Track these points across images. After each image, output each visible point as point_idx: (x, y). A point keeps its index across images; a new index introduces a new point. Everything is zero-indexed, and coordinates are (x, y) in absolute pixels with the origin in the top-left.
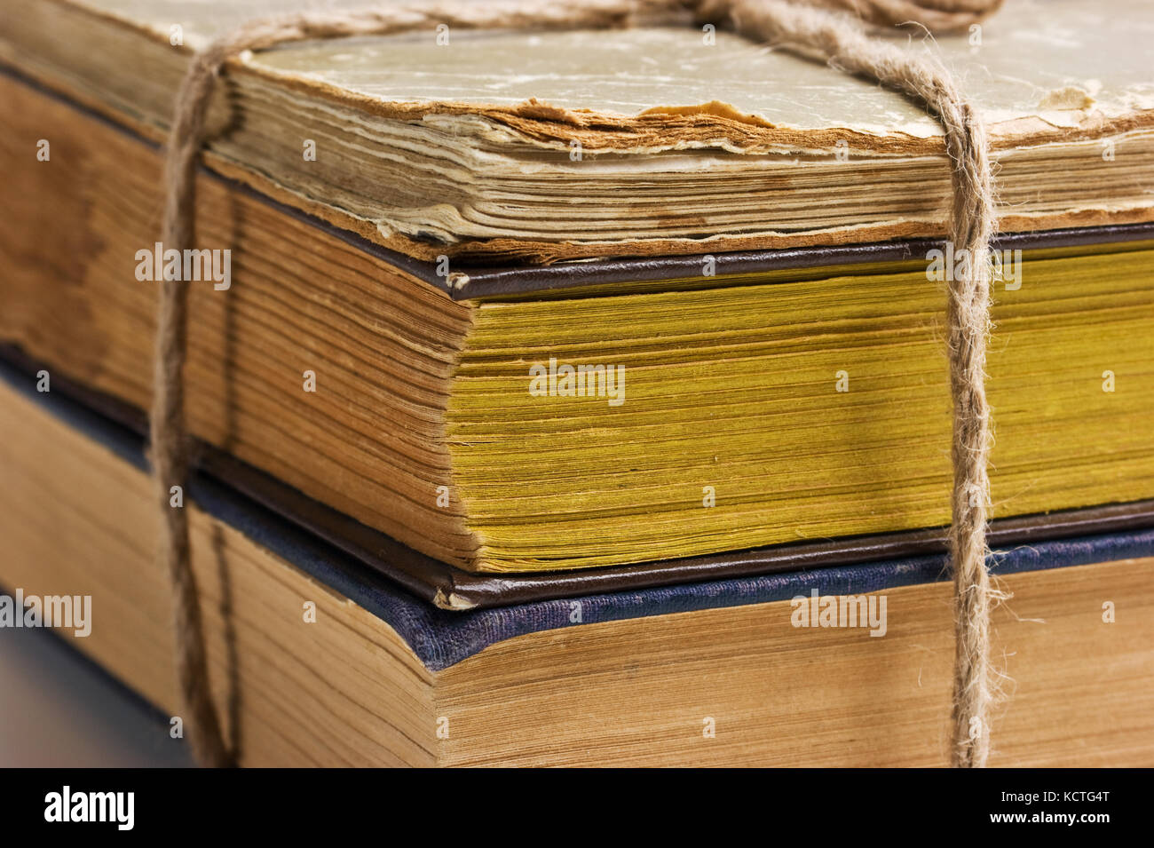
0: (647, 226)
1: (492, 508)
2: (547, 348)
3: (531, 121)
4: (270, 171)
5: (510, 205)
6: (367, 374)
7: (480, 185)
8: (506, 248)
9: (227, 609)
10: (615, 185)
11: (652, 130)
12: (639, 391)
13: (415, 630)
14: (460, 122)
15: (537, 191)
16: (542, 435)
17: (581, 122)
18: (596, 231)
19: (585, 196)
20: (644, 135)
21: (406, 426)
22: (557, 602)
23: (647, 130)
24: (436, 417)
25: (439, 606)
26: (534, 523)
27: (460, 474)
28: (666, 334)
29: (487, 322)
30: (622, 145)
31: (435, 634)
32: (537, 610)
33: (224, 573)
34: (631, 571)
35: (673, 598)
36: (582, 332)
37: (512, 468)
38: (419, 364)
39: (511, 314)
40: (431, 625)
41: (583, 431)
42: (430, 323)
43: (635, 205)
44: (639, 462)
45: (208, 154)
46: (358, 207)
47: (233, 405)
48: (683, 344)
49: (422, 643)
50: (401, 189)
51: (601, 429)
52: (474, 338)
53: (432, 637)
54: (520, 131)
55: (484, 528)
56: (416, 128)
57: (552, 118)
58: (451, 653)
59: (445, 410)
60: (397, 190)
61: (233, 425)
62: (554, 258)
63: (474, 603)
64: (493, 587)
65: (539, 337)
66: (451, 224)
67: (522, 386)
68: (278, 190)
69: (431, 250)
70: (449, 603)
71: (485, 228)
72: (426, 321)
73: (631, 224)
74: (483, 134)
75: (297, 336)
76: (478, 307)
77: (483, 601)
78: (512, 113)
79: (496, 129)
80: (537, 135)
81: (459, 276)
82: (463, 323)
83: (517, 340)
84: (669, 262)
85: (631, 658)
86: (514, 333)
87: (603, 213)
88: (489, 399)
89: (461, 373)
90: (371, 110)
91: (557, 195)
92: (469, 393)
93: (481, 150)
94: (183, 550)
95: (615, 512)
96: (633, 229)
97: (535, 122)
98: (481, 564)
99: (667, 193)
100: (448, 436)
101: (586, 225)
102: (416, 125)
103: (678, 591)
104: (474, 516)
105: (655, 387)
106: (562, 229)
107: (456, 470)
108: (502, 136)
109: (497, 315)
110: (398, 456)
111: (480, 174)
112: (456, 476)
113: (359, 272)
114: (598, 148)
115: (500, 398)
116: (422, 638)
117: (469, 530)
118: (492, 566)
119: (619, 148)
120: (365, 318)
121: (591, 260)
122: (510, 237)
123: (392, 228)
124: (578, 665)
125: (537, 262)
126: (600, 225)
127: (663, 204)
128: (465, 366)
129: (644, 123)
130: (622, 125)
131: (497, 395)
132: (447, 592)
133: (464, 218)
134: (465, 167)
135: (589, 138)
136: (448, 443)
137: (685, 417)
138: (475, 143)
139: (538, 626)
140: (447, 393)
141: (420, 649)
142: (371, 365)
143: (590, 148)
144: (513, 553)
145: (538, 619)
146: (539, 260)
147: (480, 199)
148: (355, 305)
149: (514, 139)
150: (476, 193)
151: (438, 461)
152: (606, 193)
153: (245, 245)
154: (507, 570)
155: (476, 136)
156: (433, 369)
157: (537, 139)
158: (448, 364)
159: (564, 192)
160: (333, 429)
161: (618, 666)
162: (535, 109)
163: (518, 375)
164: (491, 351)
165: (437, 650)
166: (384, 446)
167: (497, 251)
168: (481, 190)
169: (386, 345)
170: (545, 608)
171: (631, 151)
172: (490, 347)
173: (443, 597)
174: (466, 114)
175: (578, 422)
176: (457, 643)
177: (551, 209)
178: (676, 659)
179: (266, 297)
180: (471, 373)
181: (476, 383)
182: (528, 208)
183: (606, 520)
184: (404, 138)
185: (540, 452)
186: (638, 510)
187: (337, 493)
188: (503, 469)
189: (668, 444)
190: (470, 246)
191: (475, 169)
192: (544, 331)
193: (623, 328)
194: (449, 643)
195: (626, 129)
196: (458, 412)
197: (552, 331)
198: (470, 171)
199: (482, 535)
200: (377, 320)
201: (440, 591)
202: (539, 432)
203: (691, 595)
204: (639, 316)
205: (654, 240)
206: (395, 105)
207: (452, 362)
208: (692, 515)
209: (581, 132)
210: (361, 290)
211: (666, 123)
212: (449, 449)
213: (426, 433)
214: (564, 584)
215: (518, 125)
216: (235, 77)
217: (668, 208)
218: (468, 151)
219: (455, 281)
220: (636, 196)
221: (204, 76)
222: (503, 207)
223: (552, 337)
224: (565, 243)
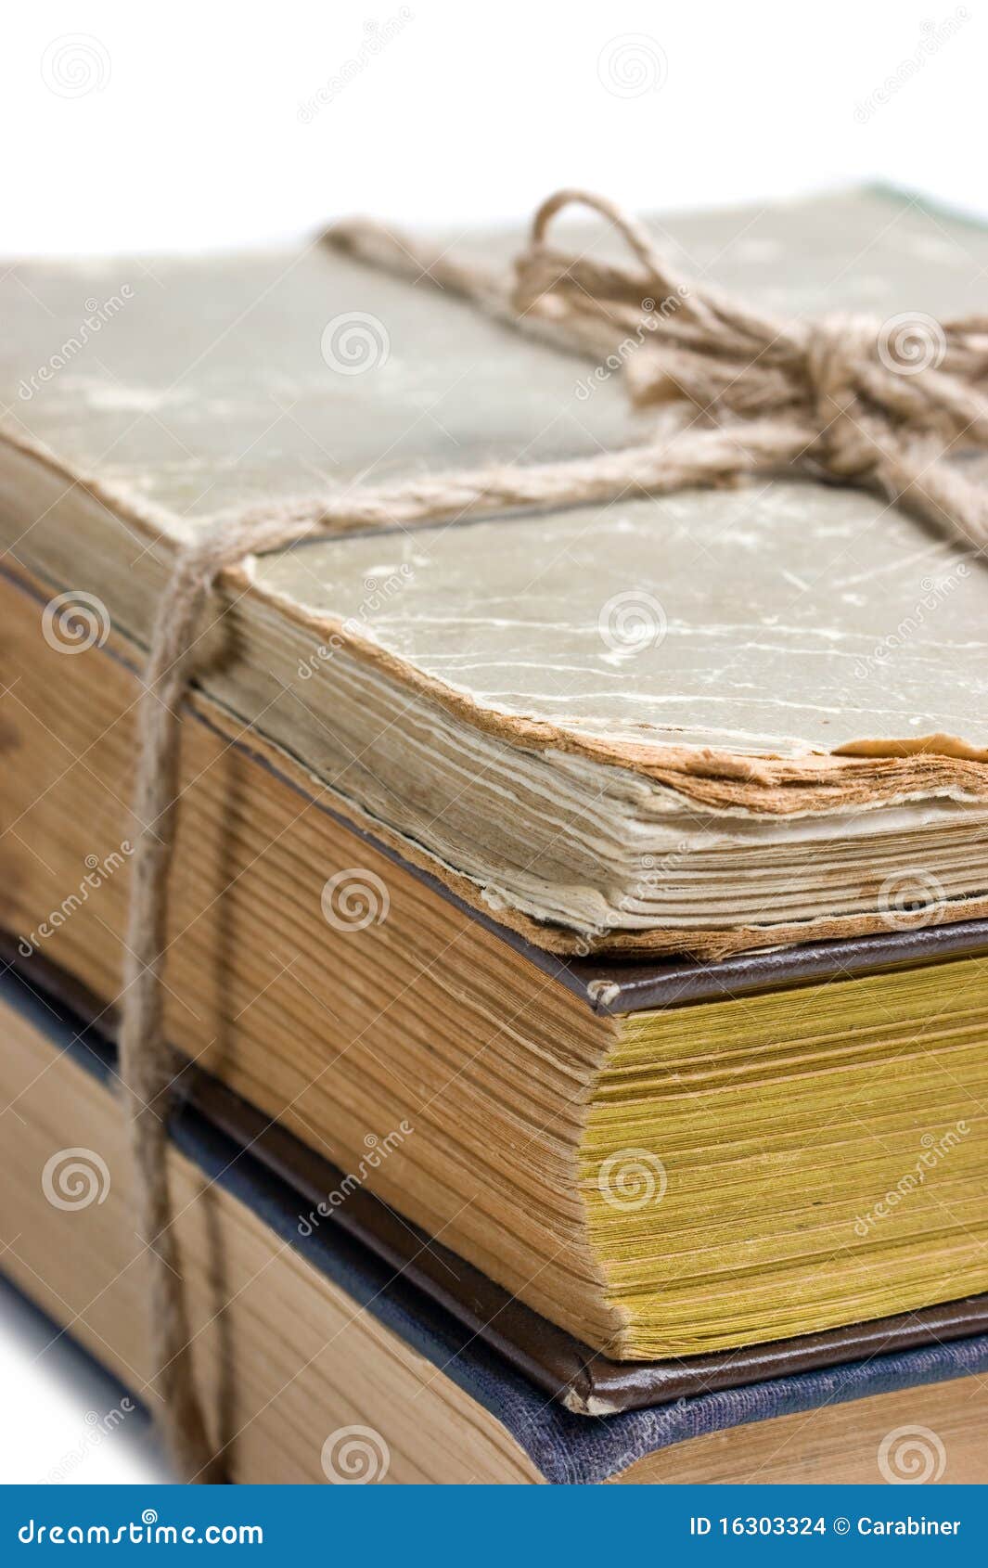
0: (846, 897)
1: (638, 1272)
2: (710, 1058)
3: (705, 781)
4: (299, 751)
5: (672, 886)
6: (449, 1055)
7: (634, 864)
8: (666, 942)
9: (218, 1280)
10: (805, 850)
11: (861, 781)
12: (825, 1100)
13: (540, 1442)
14: (604, 776)
15: (706, 866)
16: (701, 1168)
17: (769, 779)
18: (780, 909)
19: (767, 867)
20: (851, 790)
21: (512, 1145)
22: (724, 1394)
23: (854, 783)
24: (564, 1153)
25: (570, 1409)
26: (690, 1286)
27: (596, 1229)
28: (862, 1026)
29: (636, 1034)
30: (823, 806)
31: (567, 1447)
32: (700, 1409)
33: (215, 1236)
34: (815, 1345)
35: (871, 1378)
36: (755, 1034)
37: (661, 1216)
38: (535, 1071)
39: (667, 1023)
40: (561, 1434)
41: (754, 1158)
42: (549, 1015)
43: (831, 873)
44: (825, 1192)
45: (198, 697)
46: (447, 851)
47: (226, 1019)
48: (884, 1035)
49: (551, 1462)
50: (505, 828)
51: (777, 1154)
52: (617, 1054)
53: (564, 1454)
54: (690, 796)
55: (627, 1299)
56: (532, 761)
57: (731, 776)
58: (590, 1474)
59: (578, 1146)
60: (498, 828)
61: (227, 1044)
62: (728, 951)
63: (617, 1406)
64: (641, 1379)
65: (701, 1044)
66: (594, 916)
67: (676, 1107)
68: (316, 786)
69: (563, 941)
70: (587, 1410)
71: (639, 918)
72: (545, 1013)
73: (824, 896)
74: (641, 799)
75: (335, 966)
76: (626, 1017)
77: (631, 1400)
78: (679, 771)
79: (658, 794)
80: (714, 801)
81: (606, 985)
82: (606, 1036)
83: (672, 1050)
84: (875, 944)
85: (809, 1446)
86: (669, 1043)
87: (790, 885)
88: (634, 1127)
89: (600, 1098)
90: (458, 711)
91: (733, 869)
92: (610, 1122)
93: (638, 820)
94: (162, 1210)
95: (795, 1262)
96: (828, 902)
97: (709, 782)
98: (625, 1351)
99: (873, 854)
100: (581, 1180)
101: (770, 902)
102: (531, 755)
103: (878, 1367)
104: (617, 1285)
105: (846, 1093)
106: (738, 910)
107: (591, 1224)
108: (667, 802)
109: (649, 1026)
110: (499, 1179)
111: (635, 850)
112: (591, 1232)
113: (430, 908)
114: (790, 812)
115: (647, 1125)
116: (551, 1455)
117: (608, 1304)
118: (640, 1353)
119: (819, 809)
120: (446, 979)
121: (774, 949)
122: (671, 928)
123: (503, 899)
124: (743, 1461)
125: (705, 958)
126: (785, 901)
127: (866, 869)
128: (605, 1089)
129: (849, 773)
130: (822, 779)
131: (645, 1122)
132: (585, 1394)
133: (611, 906)
134: (612, 839)
135: (780, 800)
136: (581, 1190)
137: (882, 1128)
138: (630, 811)
139: (700, 1430)
140: (581, 1124)
141: (547, 1470)
142: (453, 1044)
143: (782, 814)
144: (667, 1333)
145: (701, 1421)
146: (708, 955)
147: (633, 882)
148: (426, 952)
149: (681, 805)
150: (629, 874)
151: (565, 1208)
152: (796, 860)
153: (247, 814)
154: (659, 1357)
155: (631, 802)
156: (558, 1085)
157: (714, 806)
158: (582, 1085)
159: (740, 864)
160: (391, 1105)
161: (793, 1458)
162: (710, 766)
163: (672, 1093)
164: (641, 1068)
165: (571, 1471)
166: (475, 1156)
167: (655, 946)
168: (634, 870)
169: (480, 1026)
170: (709, 1406)
171: (833, 811)
172: (637, 1063)
173: (579, 1400)
174: (614, 765)
175: (746, 1147)
176: (597, 1461)
177: (724, 887)
178: (867, 1442)
179: (282, 898)
180: (612, 1098)
181: (618, 1109)
182: (695, 888)
183: (783, 1274)
184: (514, 770)
185: (698, 1191)
186: (822, 1257)
187: (395, 1185)
188: (651, 1218)
189: (860, 1166)
190: (618, 941)
191: (629, 844)
192: (707, 1037)
193: (806, 1024)
194: (587, 1461)
195: (828, 784)
196: (592, 1147)
197: (717, 1036)
198: (620, 846)
199: (627, 1311)
200: (465, 988)
201: (573, 1391)
202: (696, 1164)
203: (895, 1372)
204: (829, 1007)
205: (856, 916)
206: (497, 718)
207: (588, 1084)
208: (891, 1258)
209: (770, 792)
210: (437, 937)
211: (879, 772)
212: (582, 1197)
213: (547, 1167)
214: (733, 1369)
215: (688, 788)
216: (237, 597)
217: (874, 872)
218: (618, 821)
219: (601, 993)
220: (834, 861)
221: (192, 591)
222: (662, 889)
223: (717, 1043)
224: (741, 929)
